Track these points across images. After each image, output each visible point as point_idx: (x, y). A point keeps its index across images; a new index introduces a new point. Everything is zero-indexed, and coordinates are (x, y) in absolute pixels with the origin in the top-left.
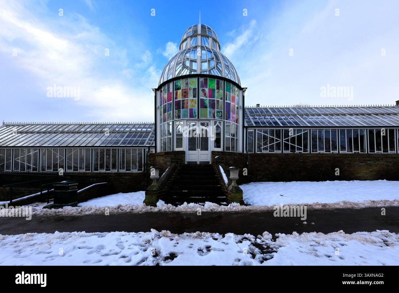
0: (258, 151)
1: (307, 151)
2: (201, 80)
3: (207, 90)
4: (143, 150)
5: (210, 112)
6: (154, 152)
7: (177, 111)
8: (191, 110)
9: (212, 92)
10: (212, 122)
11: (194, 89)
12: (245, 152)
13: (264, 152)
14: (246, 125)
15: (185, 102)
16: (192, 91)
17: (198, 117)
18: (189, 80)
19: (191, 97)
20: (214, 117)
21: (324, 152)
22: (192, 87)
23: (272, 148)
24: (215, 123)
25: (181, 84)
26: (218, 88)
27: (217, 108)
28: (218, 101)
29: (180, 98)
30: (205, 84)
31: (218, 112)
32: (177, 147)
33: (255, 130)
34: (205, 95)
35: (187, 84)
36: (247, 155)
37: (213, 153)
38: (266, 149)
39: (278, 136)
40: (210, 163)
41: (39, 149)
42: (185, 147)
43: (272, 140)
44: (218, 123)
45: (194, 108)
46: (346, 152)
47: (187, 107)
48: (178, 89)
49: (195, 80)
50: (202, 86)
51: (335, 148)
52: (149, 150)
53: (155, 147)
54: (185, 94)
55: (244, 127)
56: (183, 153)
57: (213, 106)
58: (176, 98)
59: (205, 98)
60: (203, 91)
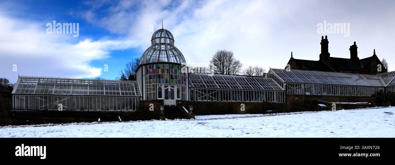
0: (196, 100)
1: (218, 101)
2: (171, 65)
3: (173, 70)
4: (136, 99)
5: (175, 81)
6: (142, 100)
7: (158, 79)
8: (166, 79)
9: (176, 71)
10: (176, 86)
11: (168, 70)
12: (190, 101)
13: (199, 100)
14: (190, 87)
15: (163, 75)
16: (166, 70)
17: (170, 83)
18: (165, 65)
19: (166, 73)
20: (177, 83)
21: (225, 101)
22: (167, 68)
23: (202, 98)
24: (177, 86)
25: (160, 66)
26: (178, 69)
27: (178, 79)
28: (178, 75)
29: (160, 73)
30: (172, 67)
31: (178, 81)
32: (159, 98)
33: (194, 89)
34: (173, 72)
35: (164, 66)
36: (191, 102)
37: (177, 101)
38: (199, 99)
39: (205, 92)
40: (176, 106)
41: (71, 97)
42: (163, 97)
43: (202, 95)
44: (178, 86)
45: (167, 79)
46: (235, 101)
47: (164, 78)
48: (159, 68)
49: (168, 65)
50: (171, 68)
51: (230, 99)
52: (139, 98)
53: (143, 97)
54: (163, 71)
55: (189, 87)
56: (163, 100)
57: (176, 78)
58: (158, 73)
59: (173, 74)
60: (172, 70)
